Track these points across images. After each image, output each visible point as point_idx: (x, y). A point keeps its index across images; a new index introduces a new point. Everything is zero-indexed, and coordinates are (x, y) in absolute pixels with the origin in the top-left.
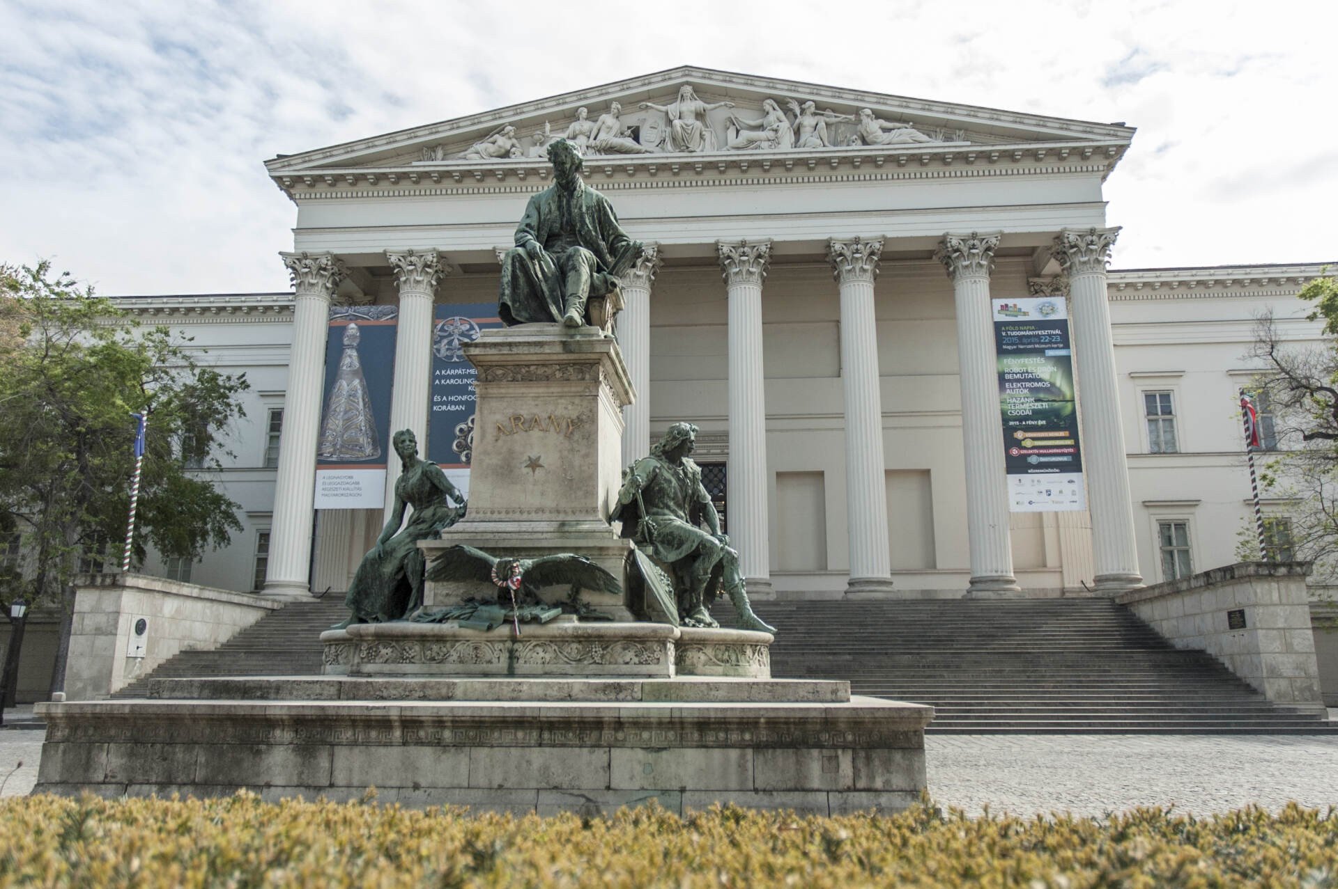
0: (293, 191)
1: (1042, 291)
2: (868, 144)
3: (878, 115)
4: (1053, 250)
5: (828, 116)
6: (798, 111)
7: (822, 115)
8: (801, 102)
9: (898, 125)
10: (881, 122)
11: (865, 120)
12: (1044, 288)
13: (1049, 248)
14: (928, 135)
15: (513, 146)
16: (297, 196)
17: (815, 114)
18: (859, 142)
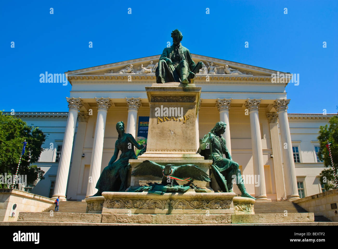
0: (71, 81)
1: (270, 117)
2: (227, 74)
3: (230, 67)
4: (274, 105)
5: (217, 66)
6: (209, 65)
7: (215, 66)
8: (210, 62)
9: (234, 70)
10: (230, 69)
11: (227, 68)
12: (270, 116)
13: (273, 104)
14: (242, 73)
15: (132, 70)
16: (72, 82)
17: (213, 66)
18: (225, 73)
